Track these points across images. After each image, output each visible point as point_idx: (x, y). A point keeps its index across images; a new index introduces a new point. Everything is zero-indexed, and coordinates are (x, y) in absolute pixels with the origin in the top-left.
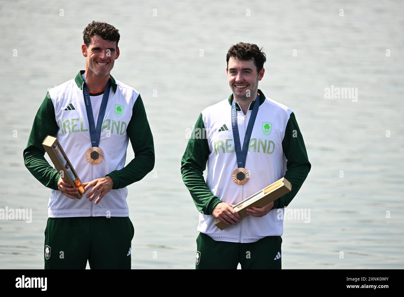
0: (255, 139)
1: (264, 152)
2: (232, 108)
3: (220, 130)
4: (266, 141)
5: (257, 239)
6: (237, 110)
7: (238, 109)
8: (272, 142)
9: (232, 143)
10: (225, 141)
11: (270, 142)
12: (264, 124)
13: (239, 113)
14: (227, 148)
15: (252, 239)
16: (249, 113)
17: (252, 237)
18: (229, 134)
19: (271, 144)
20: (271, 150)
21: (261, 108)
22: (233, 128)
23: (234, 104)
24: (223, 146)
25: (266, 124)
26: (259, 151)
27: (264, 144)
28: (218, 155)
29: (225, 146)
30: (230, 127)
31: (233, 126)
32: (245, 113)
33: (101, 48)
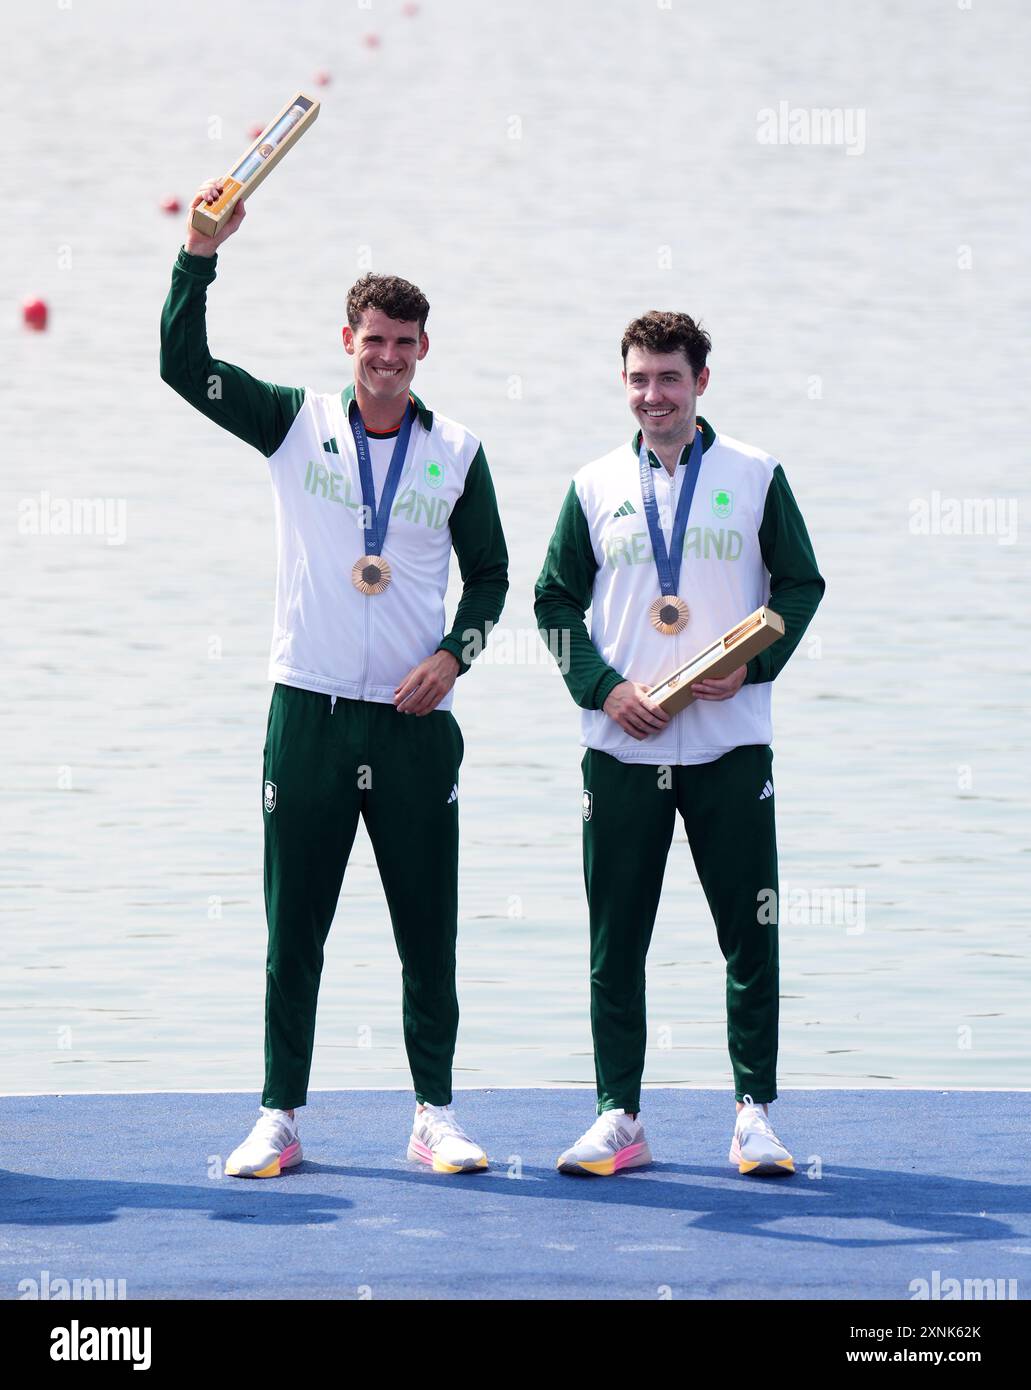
0: (698, 530)
1: (720, 557)
2: (641, 463)
3: (617, 515)
4: (722, 531)
5: (717, 755)
6: (651, 465)
7: (655, 464)
8: (737, 534)
9: (647, 542)
10: (629, 539)
11: (731, 533)
12: (716, 495)
13: (657, 472)
14: (636, 555)
15: (707, 755)
16: (680, 471)
17: (705, 751)
18: (638, 522)
19: (735, 539)
20: (735, 551)
21: (708, 459)
22: (646, 508)
23: (644, 453)
24: (628, 550)
25: (720, 495)
26: (707, 556)
27: (718, 539)
28: (617, 570)
29: (630, 550)
30: (639, 505)
31: (645, 503)
32: (671, 472)
33: (384, 336)
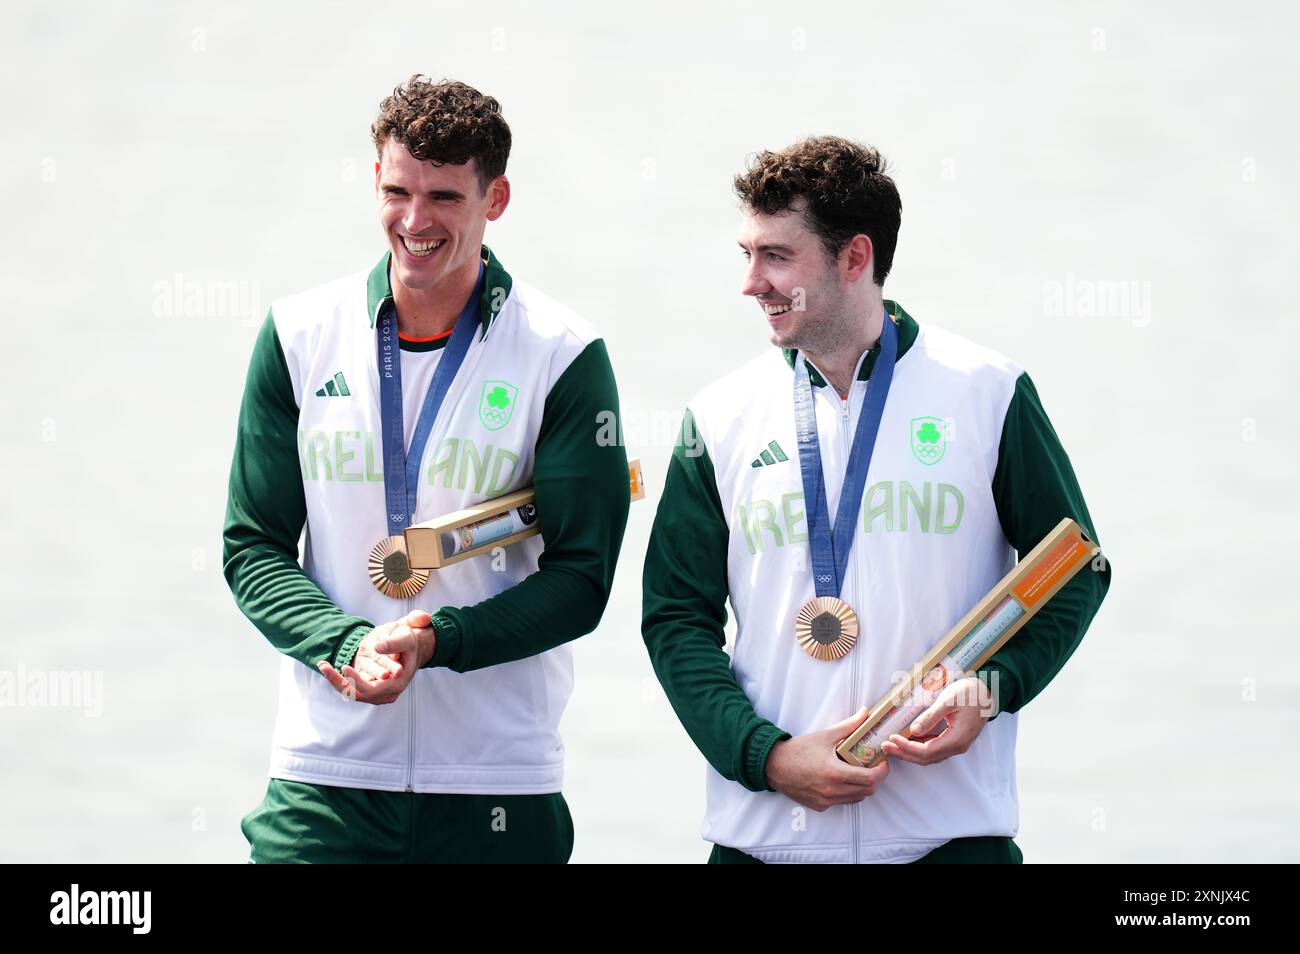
0: (886, 485)
1: (925, 528)
2: (797, 377)
3: (757, 464)
4: (927, 486)
5: (918, 852)
6: (812, 383)
7: (817, 382)
8: (953, 489)
9: (799, 507)
10: (778, 503)
11: (943, 488)
12: (918, 427)
13: (820, 393)
14: (789, 528)
15: (902, 852)
16: (858, 390)
17: (900, 846)
18: (788, 477)
19: (949, 498)
20: (950, 518)
21: (905, 370)
22: (802, 451)
23: (800, 363)
24: (776, 522)
25: (924, 425)
26: (903, 527)
27: (922, 500)
28: (759, 554)
29: (780, 521)
30: (792, 450)
31: (801, 443)
32: (843, 394)
33: (408, 188)
